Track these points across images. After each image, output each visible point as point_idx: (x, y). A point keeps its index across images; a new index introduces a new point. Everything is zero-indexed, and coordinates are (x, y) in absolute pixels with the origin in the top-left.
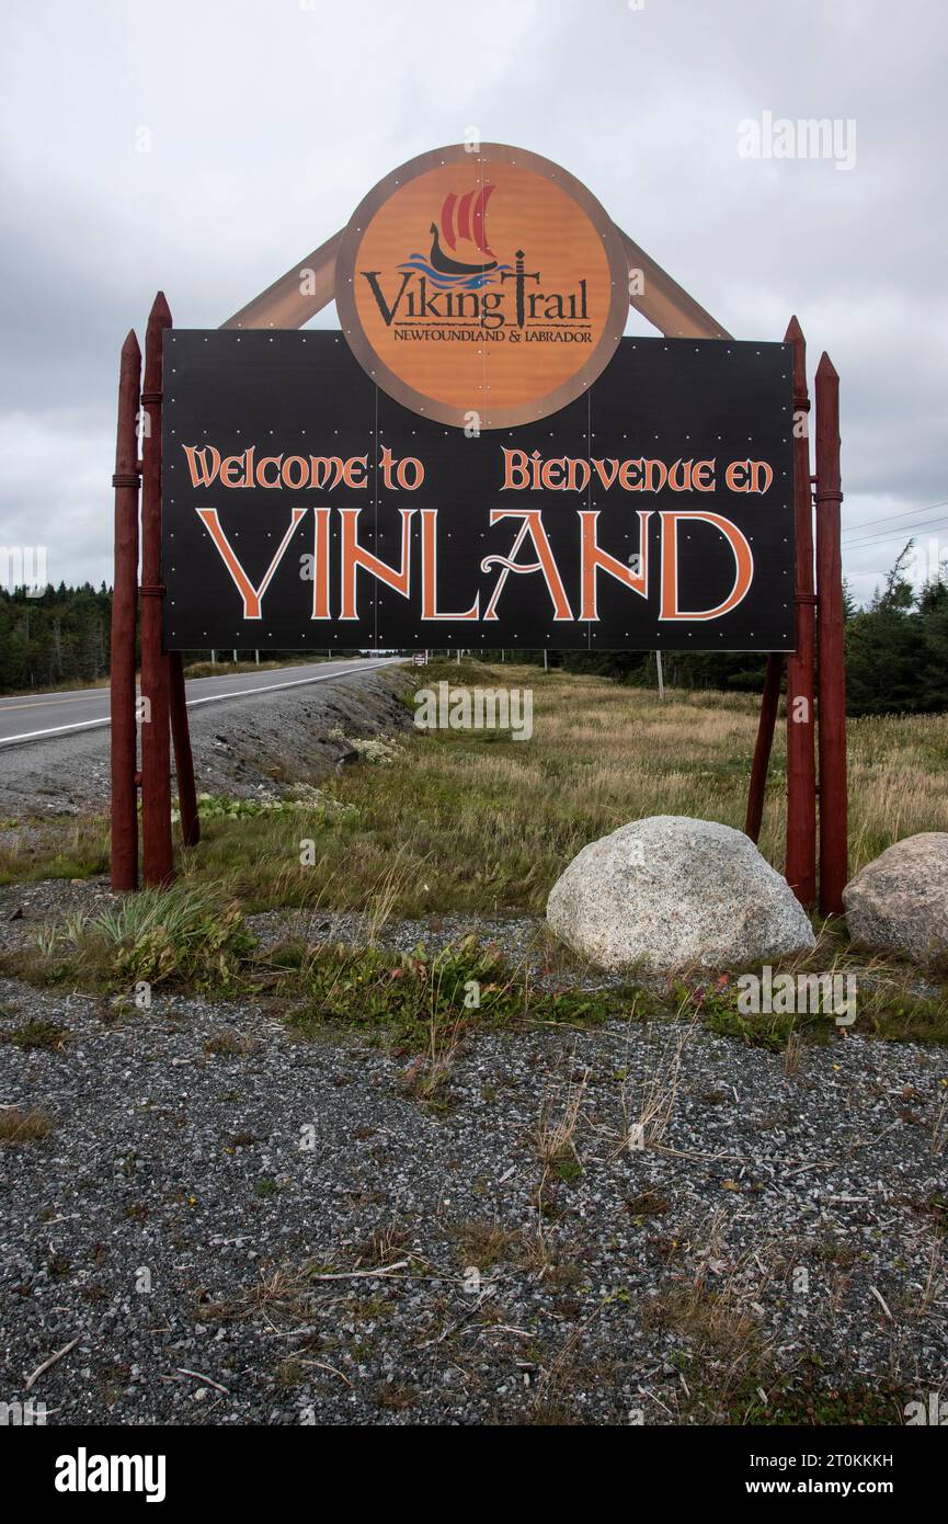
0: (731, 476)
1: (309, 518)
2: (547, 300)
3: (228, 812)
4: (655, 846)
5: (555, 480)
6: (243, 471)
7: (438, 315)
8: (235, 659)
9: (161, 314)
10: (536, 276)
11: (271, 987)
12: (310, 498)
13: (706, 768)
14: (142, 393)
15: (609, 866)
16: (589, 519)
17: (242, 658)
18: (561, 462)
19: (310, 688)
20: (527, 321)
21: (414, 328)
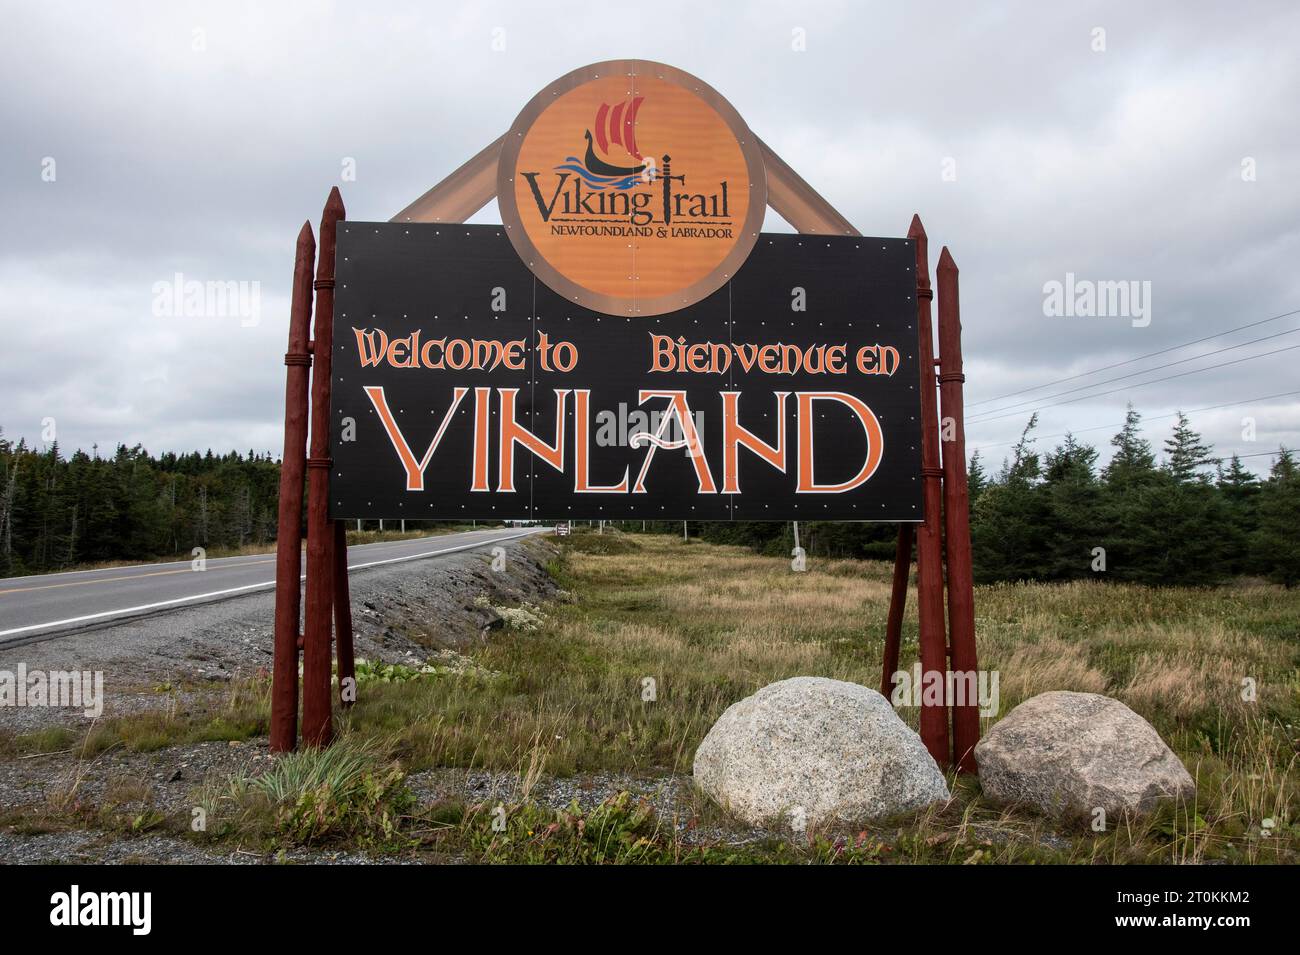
0: (861, 359)
1: (471, 397)
2: (691, 200)
3: (382, 676)
4: (796, 705)
5: (700, 364)
6: (409, 353)
7: (592, 212)
8: (381, 527)
9: (335, 209)
10: (681, 178)
11: (432, 843)
12: (471, 378)
13: (844, 635)
14: (315, 279)
15: (753, 725)
16: (730, 399)
17: (387, 527)
18: (704, 347)
19: (455, 557)
20: (673, 218)
21: (570, 224)
